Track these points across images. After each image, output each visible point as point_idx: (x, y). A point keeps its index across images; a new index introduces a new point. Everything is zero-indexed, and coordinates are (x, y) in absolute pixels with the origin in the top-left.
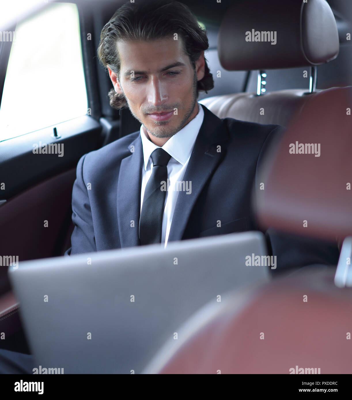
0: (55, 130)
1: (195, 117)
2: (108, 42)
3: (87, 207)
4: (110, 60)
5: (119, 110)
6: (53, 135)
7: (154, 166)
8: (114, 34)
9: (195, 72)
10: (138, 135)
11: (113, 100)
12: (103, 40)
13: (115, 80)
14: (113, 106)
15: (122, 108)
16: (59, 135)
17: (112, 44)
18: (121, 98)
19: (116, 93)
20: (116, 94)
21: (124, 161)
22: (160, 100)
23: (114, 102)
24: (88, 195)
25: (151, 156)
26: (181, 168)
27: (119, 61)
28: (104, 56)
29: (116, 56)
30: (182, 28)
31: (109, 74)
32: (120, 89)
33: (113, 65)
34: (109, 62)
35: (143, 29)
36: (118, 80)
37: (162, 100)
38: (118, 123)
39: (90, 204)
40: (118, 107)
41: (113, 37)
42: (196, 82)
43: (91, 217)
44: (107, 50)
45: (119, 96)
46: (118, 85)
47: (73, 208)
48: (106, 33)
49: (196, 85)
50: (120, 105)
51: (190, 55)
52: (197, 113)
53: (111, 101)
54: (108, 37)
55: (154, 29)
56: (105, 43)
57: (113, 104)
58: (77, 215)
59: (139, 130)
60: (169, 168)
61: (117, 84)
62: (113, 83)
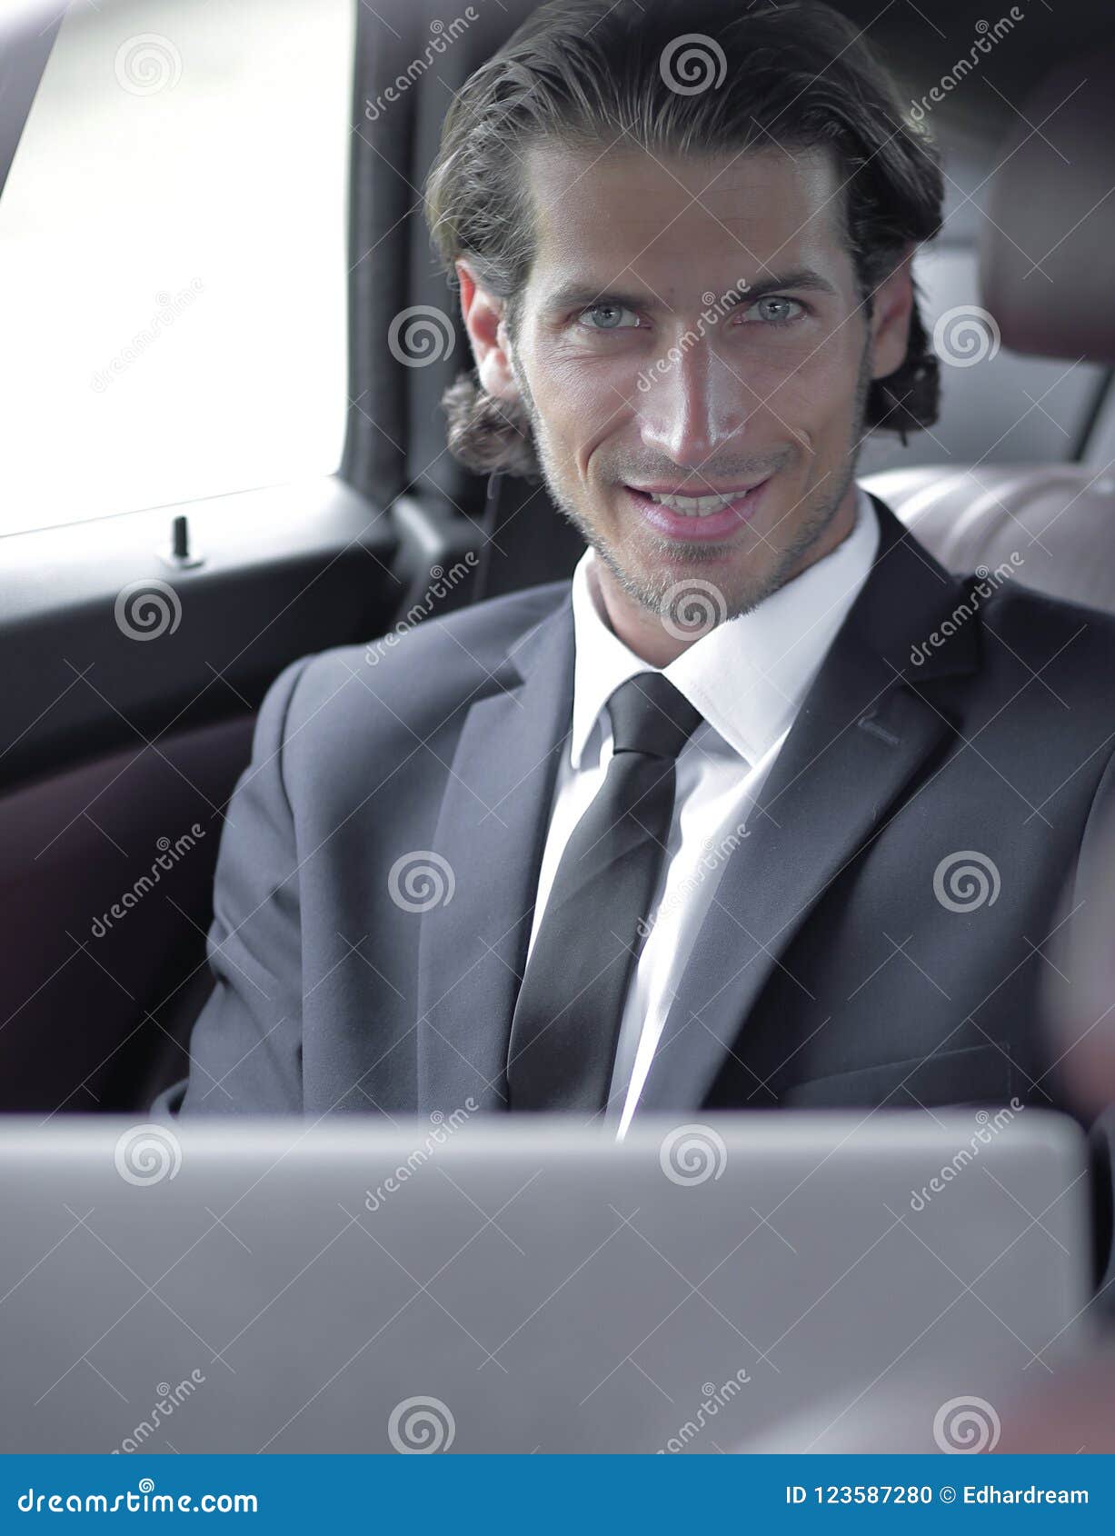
0: (181, 527)
1: (833, 549)
2: (486, 145)
3: (285, 902)
4: (483, 236)
5: (487, 476)
6: (166, 548)
7: (616, 752)
8: (522, 112)
9: (869, 335)
10: (564, 598)
11: (464, 426)
12: (464, 134)
13: (489, 335)
14: (463, 454)
15: (499, 469)
16: (195, 553)
17: (505, 159)
18: (501, 422)
19: (485, 393)
20: (485, 399)
21: (479, 710)
22: (706, 438)
23: (470, 437)
24: (294, 846)
25: (608, 706)
26: (741, 777)
27: (530, 242)
28: (454, 212)
29: (514, 219)
30: (844, 124)
31: (463, 301)
32: (507, 377)
33: (498, 258)
34: (470, 243)
35: (663, 103)
36: (509, 330)
37: (713, 439)
38: (479, 531)
39: (302, 888)
40: (486, 462)
41: (515, 126)
42: (866, 382)
43: (295, 954)
44: (476, 187)
45: (495, 408)
46: (502, 359)
47: (221, 900)
48: (481, 103)
49: (864, 396)
50: (497, 454)
51: (858, 250)
52: (848, 535)
53: (456, 432)
54: (491, 121)
55: (719, 109)
56: (472, 150)
57: (464, 442)
58: (232, 934)
59: (569, 574)
60: (684, 769)
61: (492, 355)
62: (477, 345)
